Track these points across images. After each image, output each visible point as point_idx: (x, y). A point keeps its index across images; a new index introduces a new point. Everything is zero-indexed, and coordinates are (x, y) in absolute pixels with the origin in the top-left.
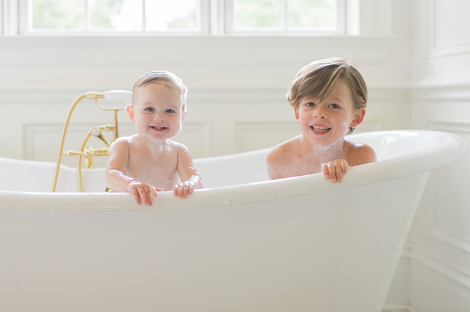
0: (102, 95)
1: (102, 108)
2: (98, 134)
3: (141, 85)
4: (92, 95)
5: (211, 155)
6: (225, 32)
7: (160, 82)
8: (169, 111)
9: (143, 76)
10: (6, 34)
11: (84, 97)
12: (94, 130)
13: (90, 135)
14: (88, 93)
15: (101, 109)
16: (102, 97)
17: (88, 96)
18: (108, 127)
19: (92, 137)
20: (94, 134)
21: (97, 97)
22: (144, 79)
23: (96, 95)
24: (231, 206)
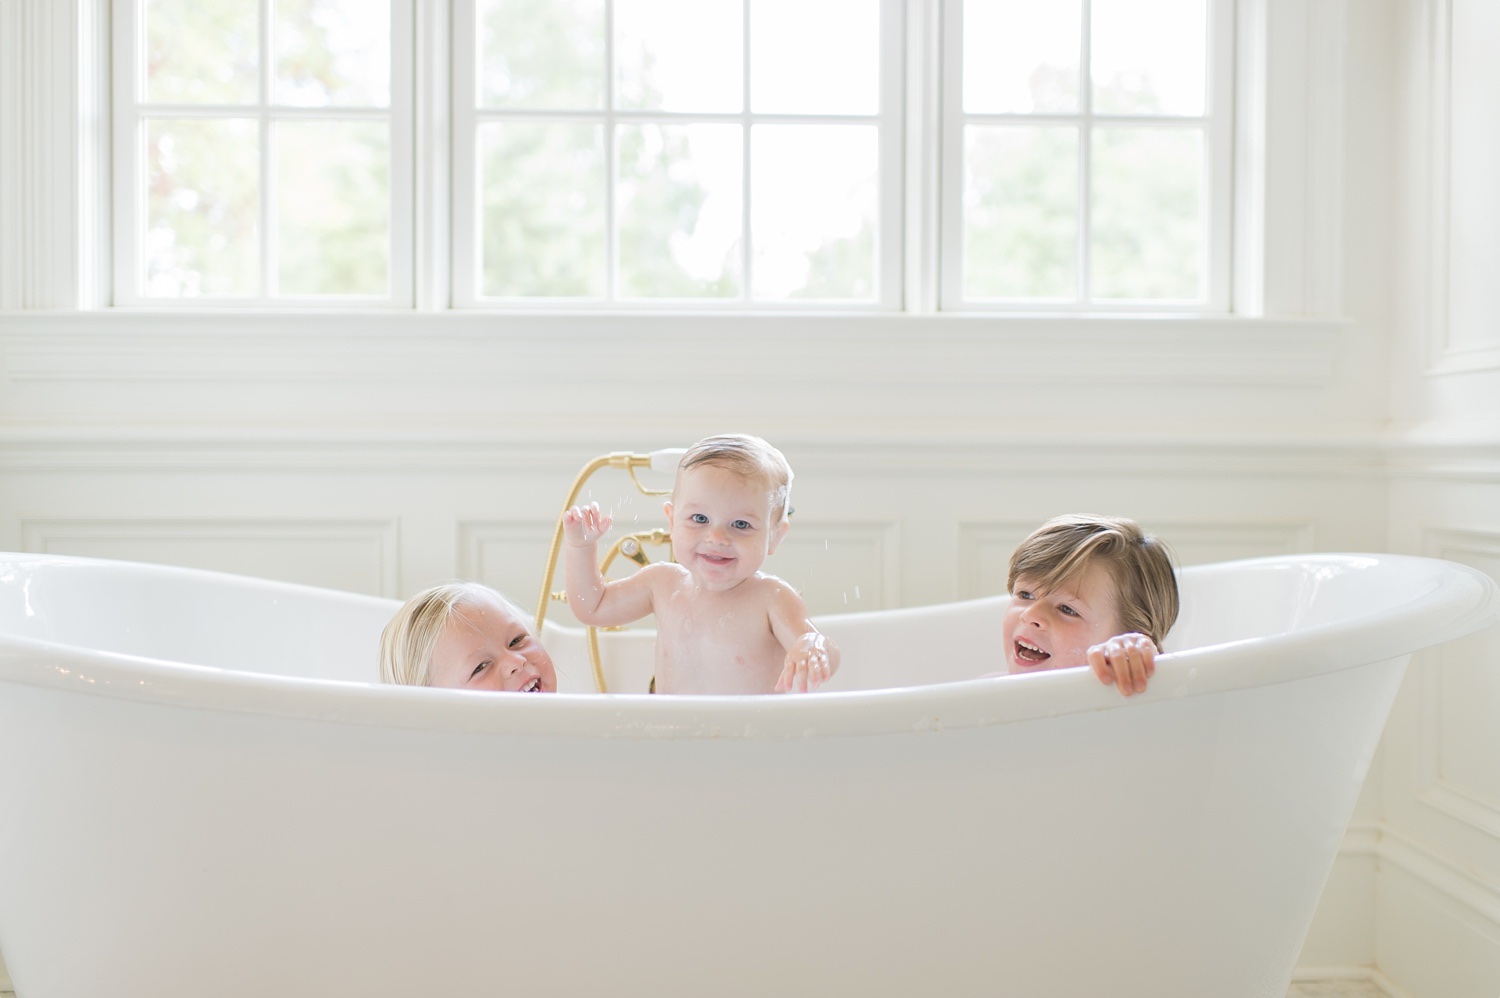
0: (645, 459)
1: (646, 490)
2: (633, 552)
3: (687, 466)
4: (622, 458)
5: (902, 605)
6: (939, 309)
7: (723, 463)
8: (742, 525)
9: (697, 444)
10: (421, 309)
11: (604, 462)
12: (626, 544)
13: (616, 551)
14: (613, 454)
15: (643, 492)
16: (644, 463)
17: (611, 461)
18: (657, 535)
19: (620, 557)
20: (626, 552)
21: (634, 463)
22: (694, 454)
23: (632, 459)
24: (936, 730)
